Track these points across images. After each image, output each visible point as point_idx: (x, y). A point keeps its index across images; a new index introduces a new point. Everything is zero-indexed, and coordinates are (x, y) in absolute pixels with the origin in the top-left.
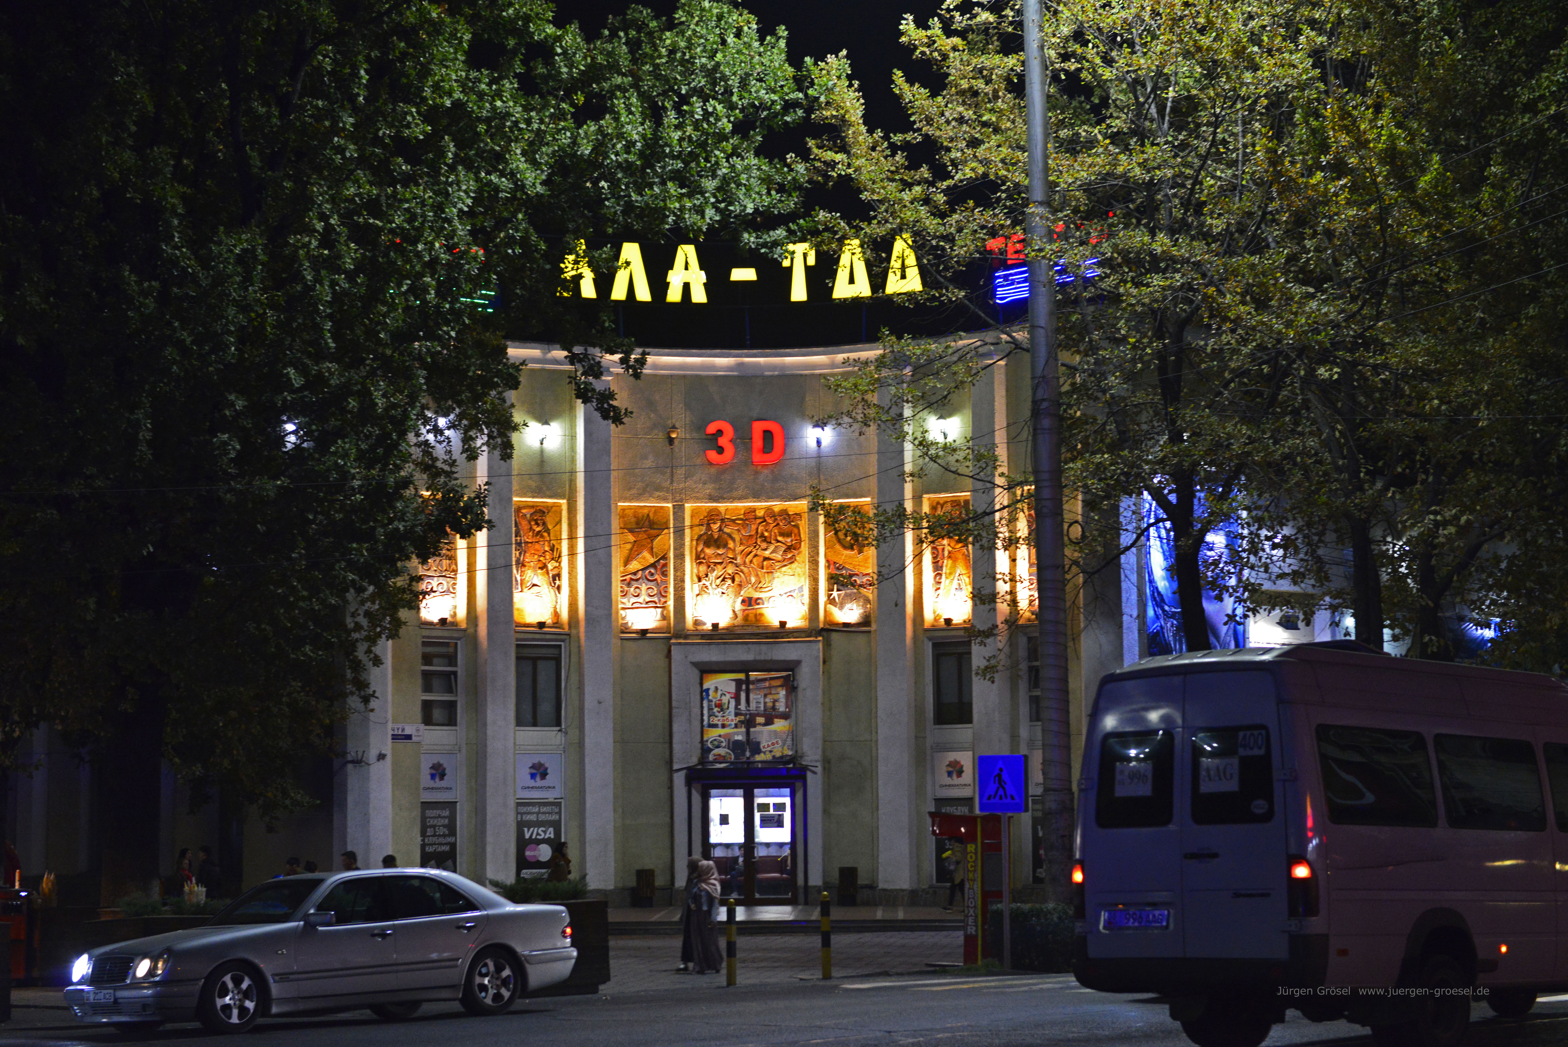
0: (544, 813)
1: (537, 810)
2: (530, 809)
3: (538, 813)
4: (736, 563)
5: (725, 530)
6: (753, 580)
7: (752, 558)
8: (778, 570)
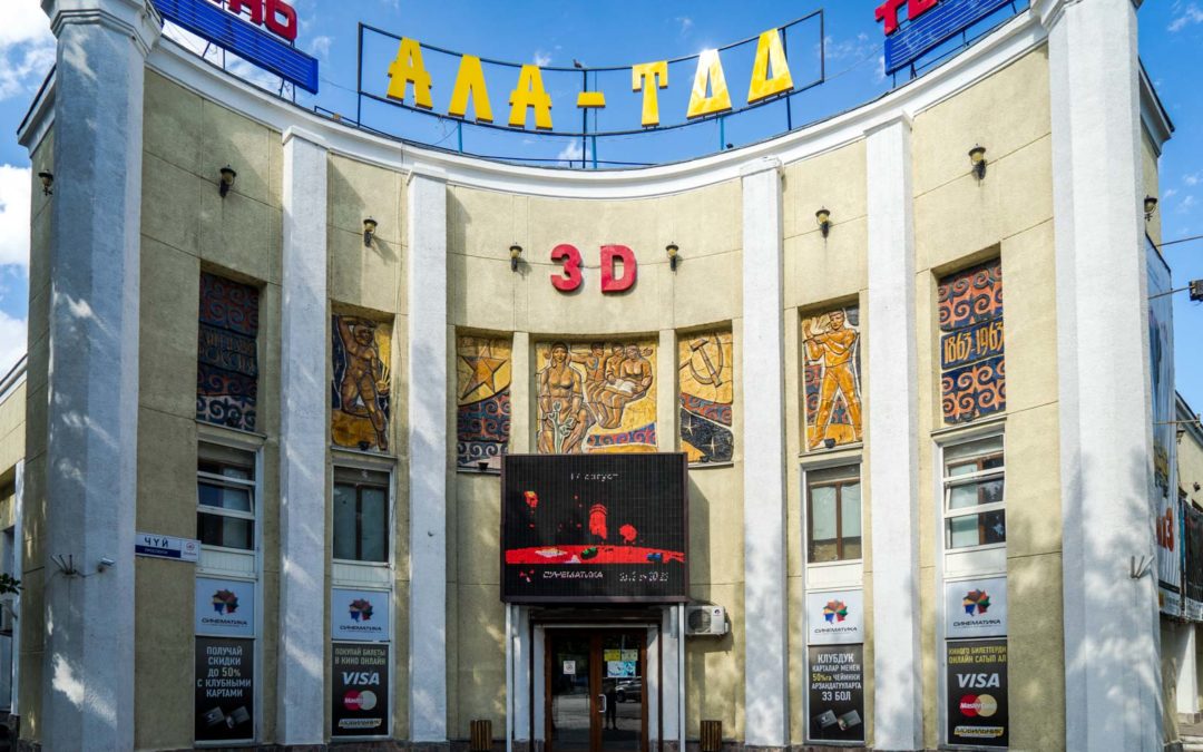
0: (369, 657)
1: (359, 652)
2: (350, 651)
3: (360, 657)
4: (583, 398)
5: (572, 364)
6: (601, 417)
7: (600, 393)
8: (627, 405)
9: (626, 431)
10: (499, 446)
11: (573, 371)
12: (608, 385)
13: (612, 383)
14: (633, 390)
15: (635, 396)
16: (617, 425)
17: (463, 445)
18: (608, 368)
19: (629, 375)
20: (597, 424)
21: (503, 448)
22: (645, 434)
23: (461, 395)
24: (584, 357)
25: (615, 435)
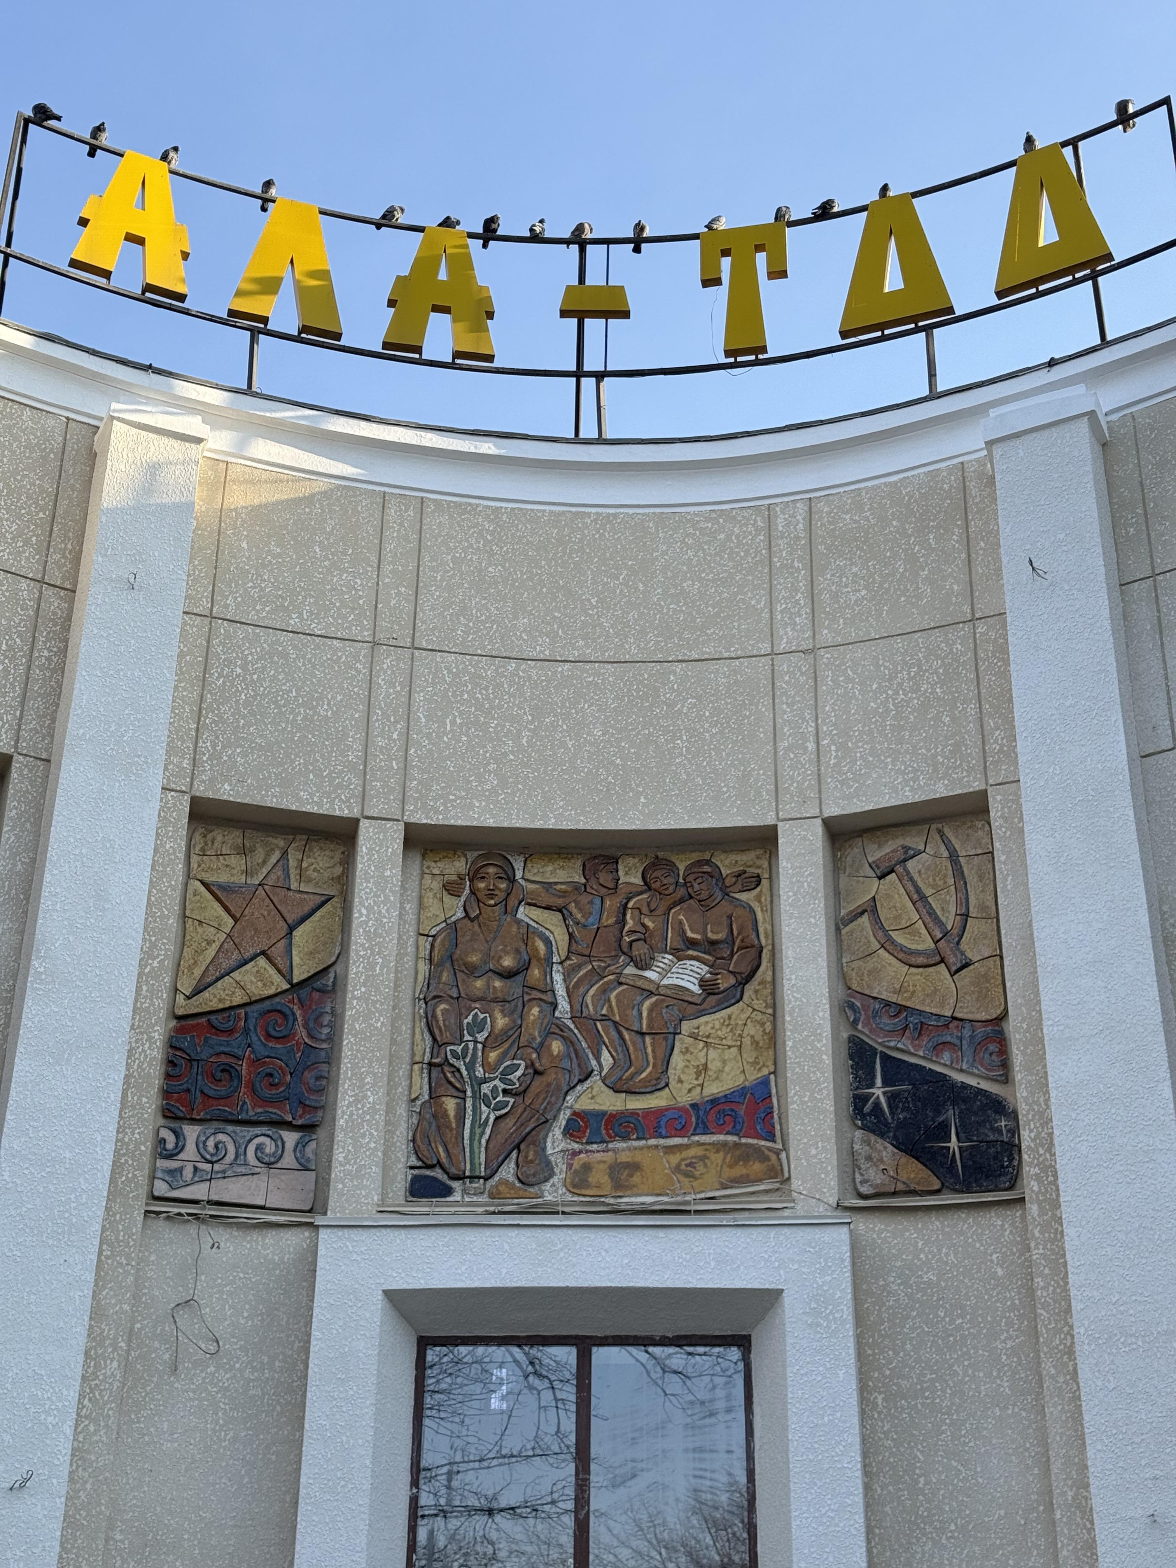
4: (555, 1005)
5: (522, 913)
6: (607, 1059)
7: (605, 991)
8: (686, 1026)
9: (684, 1099)
10: (290, 1138)
11: (528, 933)
12: (630, 970)
13: (643, 965)
14: (702, 983)
15: (712, 999)
16: (658, 1084)
17: (177, 1134)
18: (630, 923)
19: (692, 944)
20: (595, 1078)
21: (300, 1145)
22: (742, 1110)
23: (186, 987)
24: (564, 894)
25: (648, 1113)
